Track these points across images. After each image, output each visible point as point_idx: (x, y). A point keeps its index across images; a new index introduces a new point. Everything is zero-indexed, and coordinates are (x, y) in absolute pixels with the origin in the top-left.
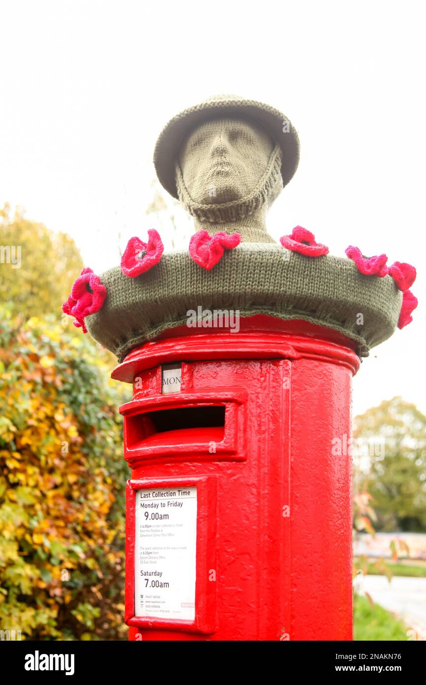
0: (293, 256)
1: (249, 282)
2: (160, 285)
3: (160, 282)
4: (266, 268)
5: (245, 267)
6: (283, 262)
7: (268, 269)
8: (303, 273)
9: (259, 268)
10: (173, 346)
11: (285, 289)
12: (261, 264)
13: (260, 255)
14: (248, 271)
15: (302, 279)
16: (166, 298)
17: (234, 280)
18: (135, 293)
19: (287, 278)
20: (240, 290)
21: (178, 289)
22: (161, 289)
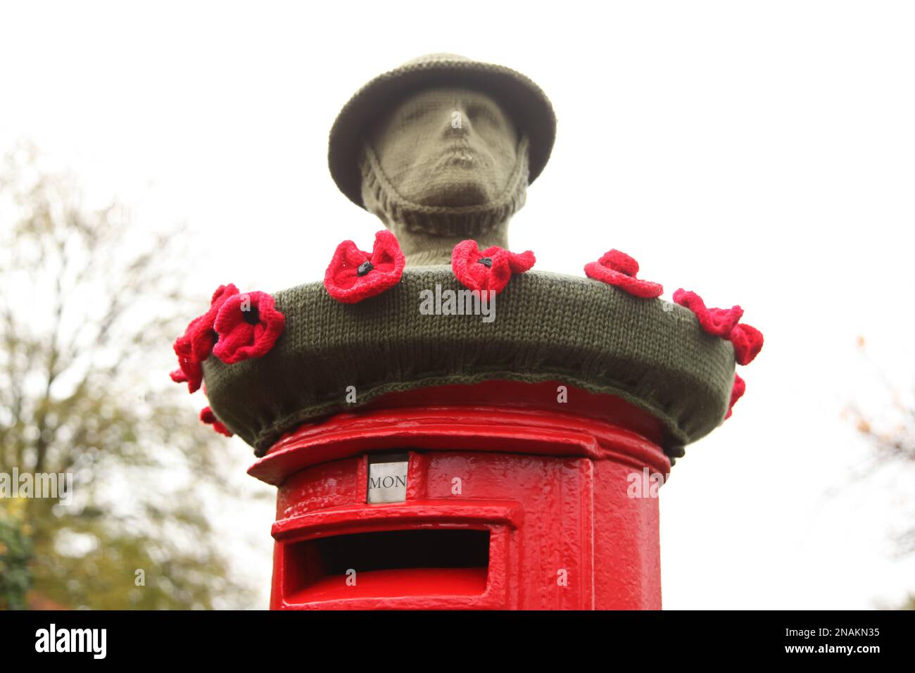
0: (614, 294)
1: (545, 327)
2: (393, 320)
3: (394, 314)
4: (574, 307)
5: (540, 303)
6: (599, 301)
7: (576, 309)
8: (627, 321)
9: (562, 306)
10: (395, 423)
11: (600, 343)
12: (567, 300)
13: (565, 286)
14: (546, 309)
15: (625, 330)
16: (402, 340)
17: (522, 321)
18: (343, 329)
19: (604, 327)
20: (530, 338)
21: (426, 329)
22: (393, 325)
